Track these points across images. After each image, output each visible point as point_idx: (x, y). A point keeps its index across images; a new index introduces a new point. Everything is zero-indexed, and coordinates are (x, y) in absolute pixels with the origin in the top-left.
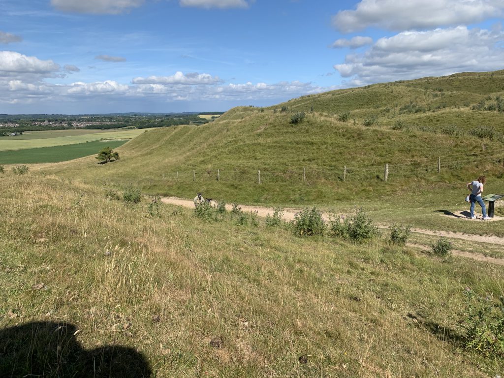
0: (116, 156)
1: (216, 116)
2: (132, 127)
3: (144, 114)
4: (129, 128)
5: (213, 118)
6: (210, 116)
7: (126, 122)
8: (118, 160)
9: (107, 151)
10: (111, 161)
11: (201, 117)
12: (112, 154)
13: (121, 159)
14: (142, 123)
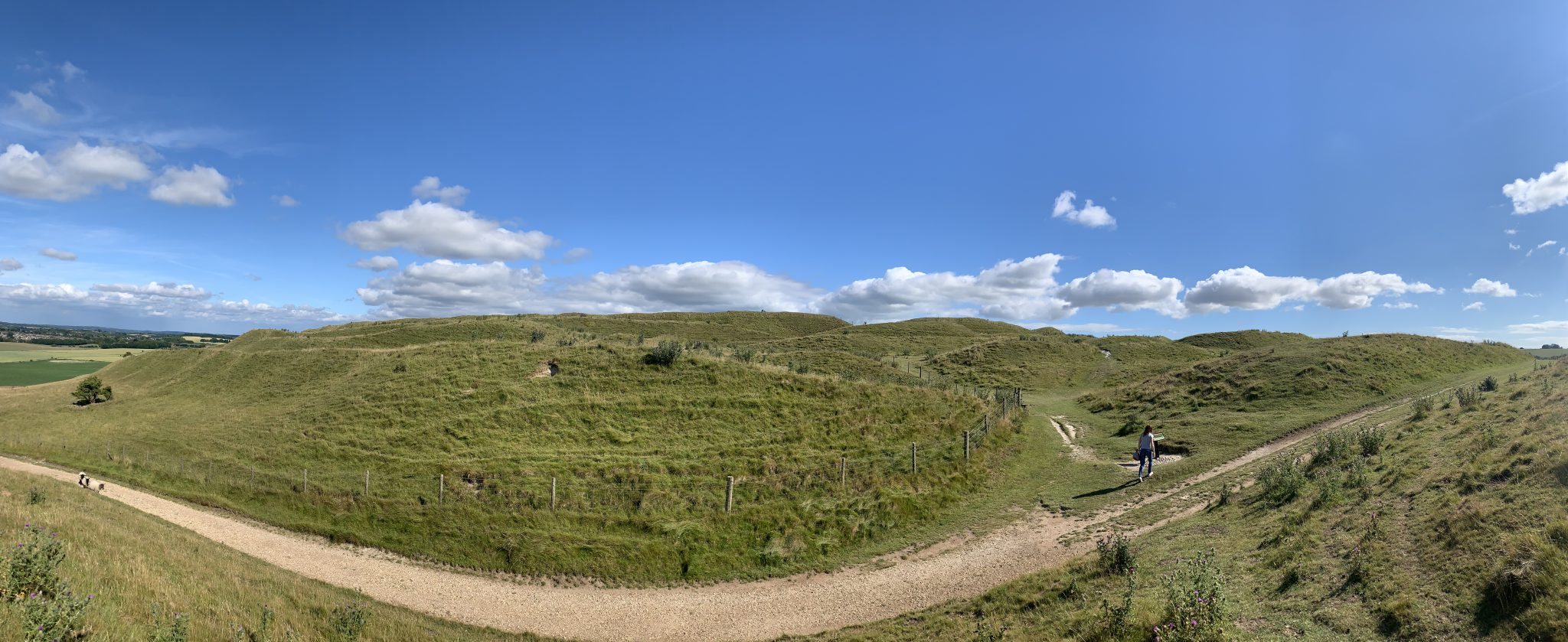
0: (108, 394)
1: (206, 339)
2: (94, 345)
3: (110, 329)
4: (89, 347)
5: (202, 340)
6: (199, 338)
7: (86, 338)
8: (109, 401)
9: (95, 384)
10: (98, 401)
11: (187, 338)
12: (101, 388)
13: (116, 400)
14: (107, 340)
